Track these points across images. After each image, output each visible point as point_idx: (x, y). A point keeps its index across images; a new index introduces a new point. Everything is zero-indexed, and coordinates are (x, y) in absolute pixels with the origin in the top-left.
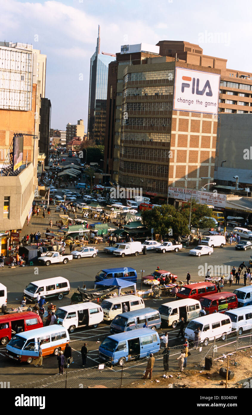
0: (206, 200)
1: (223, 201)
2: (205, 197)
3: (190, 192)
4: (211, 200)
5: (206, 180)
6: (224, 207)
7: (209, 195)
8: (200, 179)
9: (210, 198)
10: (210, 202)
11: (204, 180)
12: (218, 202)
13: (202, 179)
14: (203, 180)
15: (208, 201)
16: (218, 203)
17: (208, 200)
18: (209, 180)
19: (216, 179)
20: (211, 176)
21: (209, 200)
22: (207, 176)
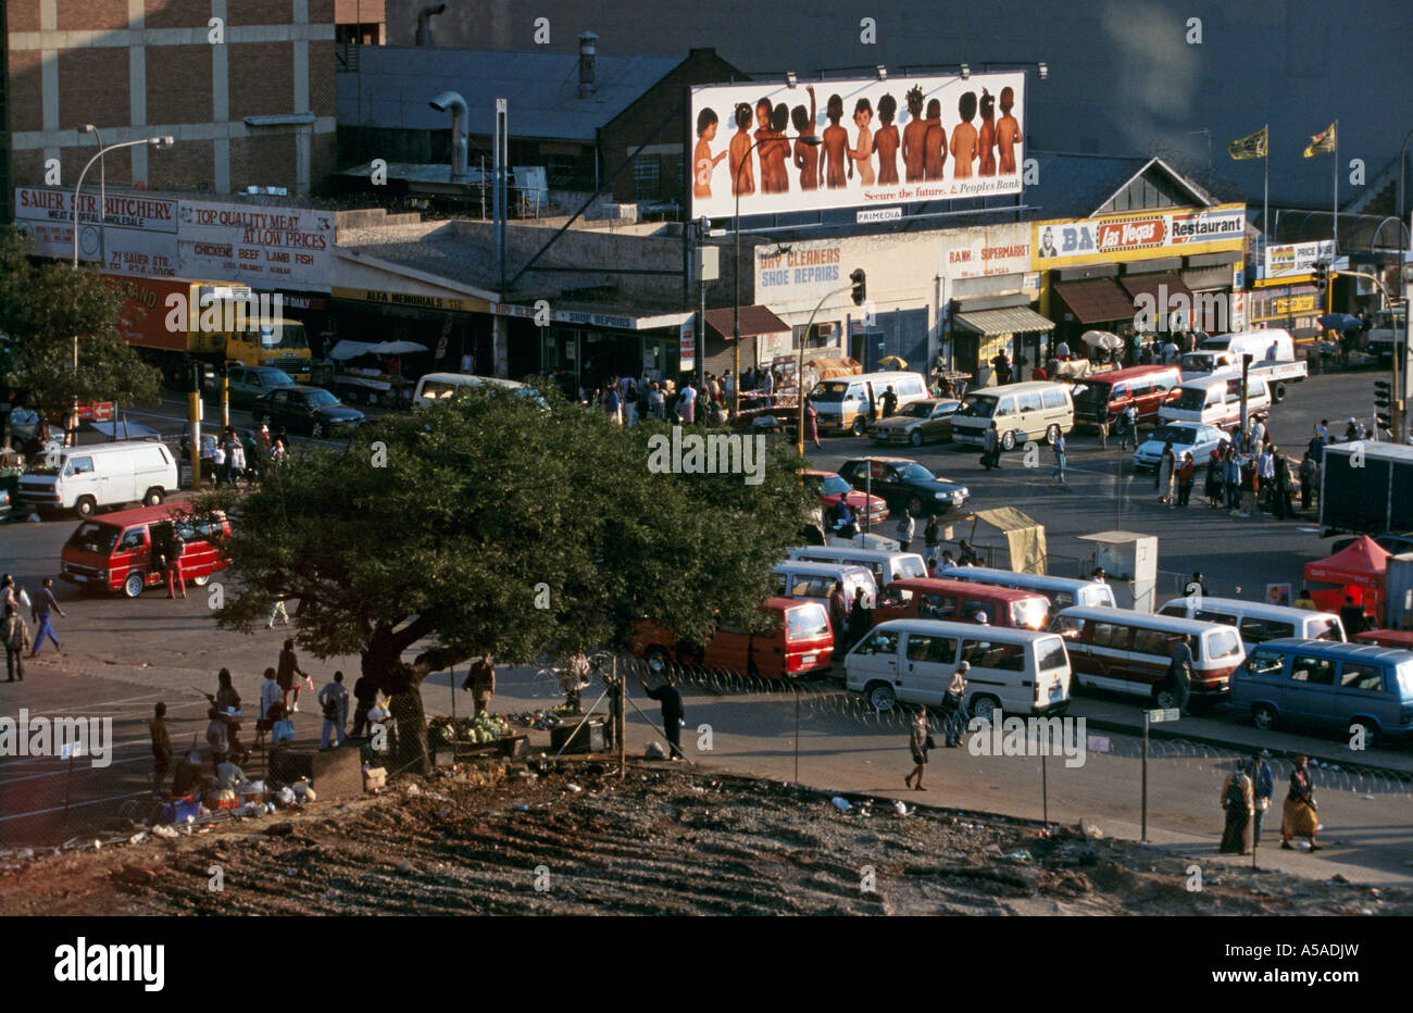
0: (228, 252)
1: (316, 254)
2: (217, 235)
3: (134, 208)
4: (254, 255)
5: (282, 131)
6: (328, 290)
7: (238, 223)
8: (239, 130)
9: (248, 240)
10: (248, 262)
11: (266, 132)
12: (292, 259)
13: (249, 125)
14: (257, 133)
15: (236, 258)
16: (292, 265)
17: (236, 252)
18: (305, 130)
19: (352, 120)
20: (318, 106)
21: (243, 253)
22: (290, 110)
